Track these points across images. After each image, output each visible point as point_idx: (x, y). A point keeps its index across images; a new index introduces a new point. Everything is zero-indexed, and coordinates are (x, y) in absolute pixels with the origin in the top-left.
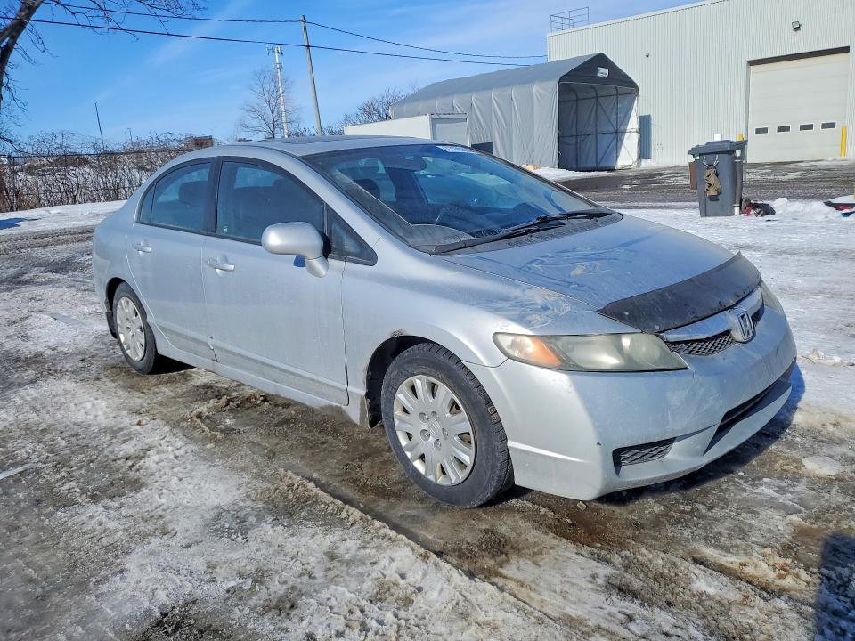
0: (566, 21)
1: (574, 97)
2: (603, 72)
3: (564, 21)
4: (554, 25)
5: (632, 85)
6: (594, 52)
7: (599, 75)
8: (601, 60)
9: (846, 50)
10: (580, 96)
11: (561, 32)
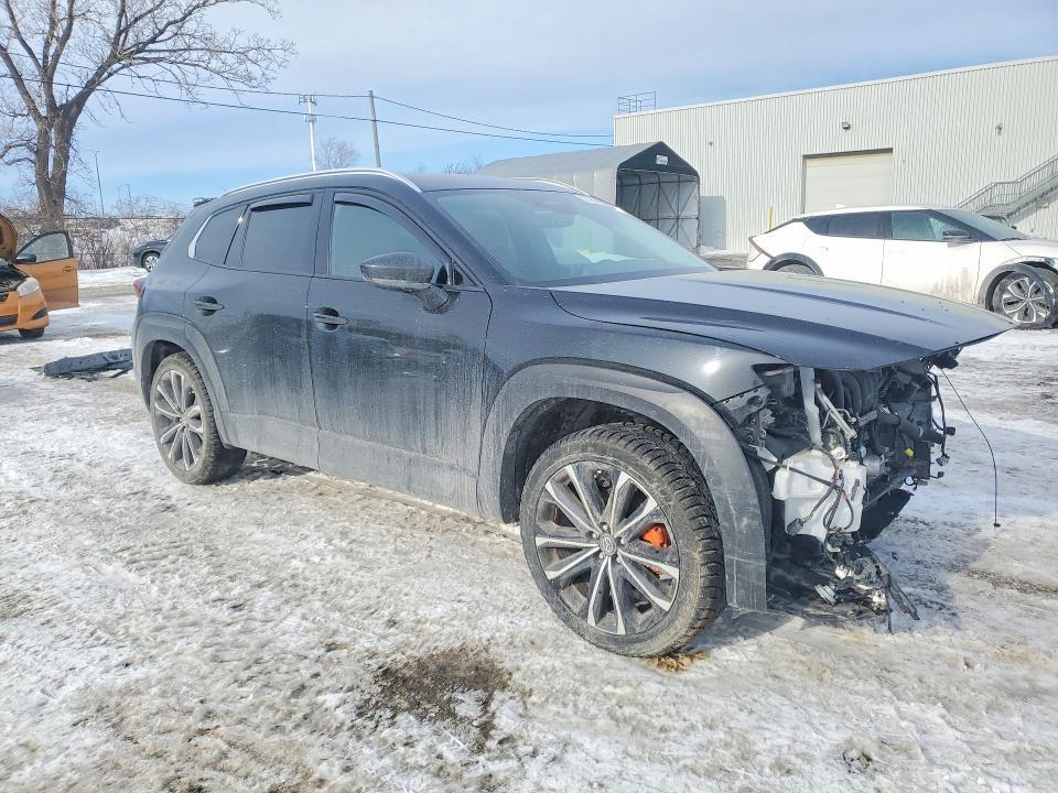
0: (633, 104)
1: (638, 182)
2: (662, 160)
3: (629, 104)
4: (621, 107)
5: (695, 173)
6: (655, 140)
7: (658, 162)
8: (661, 148)
9: (890, 150)
10: (644, 181)
11: (628, 115)
